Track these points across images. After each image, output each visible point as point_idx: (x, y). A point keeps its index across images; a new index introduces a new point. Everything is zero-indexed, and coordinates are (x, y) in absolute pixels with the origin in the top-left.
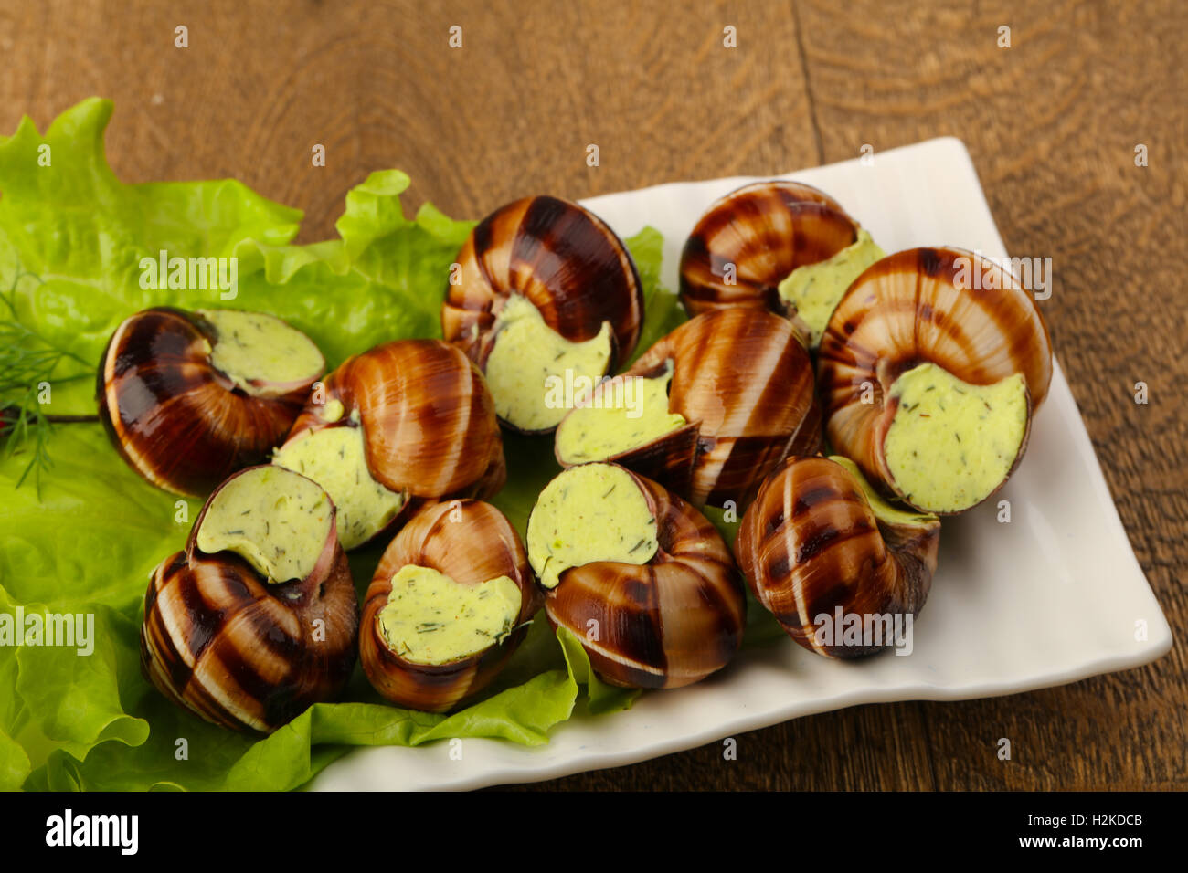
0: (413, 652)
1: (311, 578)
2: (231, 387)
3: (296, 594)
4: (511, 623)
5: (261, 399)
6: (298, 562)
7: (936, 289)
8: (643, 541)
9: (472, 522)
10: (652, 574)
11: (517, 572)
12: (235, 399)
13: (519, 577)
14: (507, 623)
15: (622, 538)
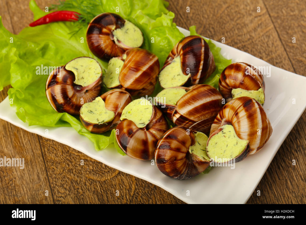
0: (83, 114)
1: (85, 87)
2: (112, 39)
3: (79, 88)
4: (104, 122)
5: (117, 46)
6: (85, 83)
7: (242, 110)
8: (144, 123)
9: (117, 97)
10: (137, 131)
11: (117, 112)
12: (112, 42)
13: (116, 114)
14: (103, 121)
15: (141, 120)
